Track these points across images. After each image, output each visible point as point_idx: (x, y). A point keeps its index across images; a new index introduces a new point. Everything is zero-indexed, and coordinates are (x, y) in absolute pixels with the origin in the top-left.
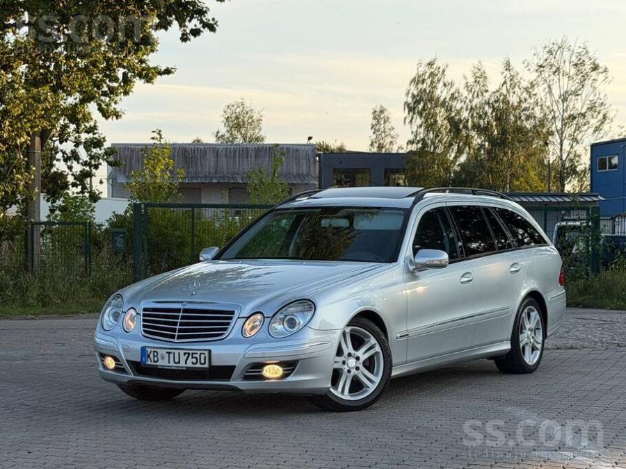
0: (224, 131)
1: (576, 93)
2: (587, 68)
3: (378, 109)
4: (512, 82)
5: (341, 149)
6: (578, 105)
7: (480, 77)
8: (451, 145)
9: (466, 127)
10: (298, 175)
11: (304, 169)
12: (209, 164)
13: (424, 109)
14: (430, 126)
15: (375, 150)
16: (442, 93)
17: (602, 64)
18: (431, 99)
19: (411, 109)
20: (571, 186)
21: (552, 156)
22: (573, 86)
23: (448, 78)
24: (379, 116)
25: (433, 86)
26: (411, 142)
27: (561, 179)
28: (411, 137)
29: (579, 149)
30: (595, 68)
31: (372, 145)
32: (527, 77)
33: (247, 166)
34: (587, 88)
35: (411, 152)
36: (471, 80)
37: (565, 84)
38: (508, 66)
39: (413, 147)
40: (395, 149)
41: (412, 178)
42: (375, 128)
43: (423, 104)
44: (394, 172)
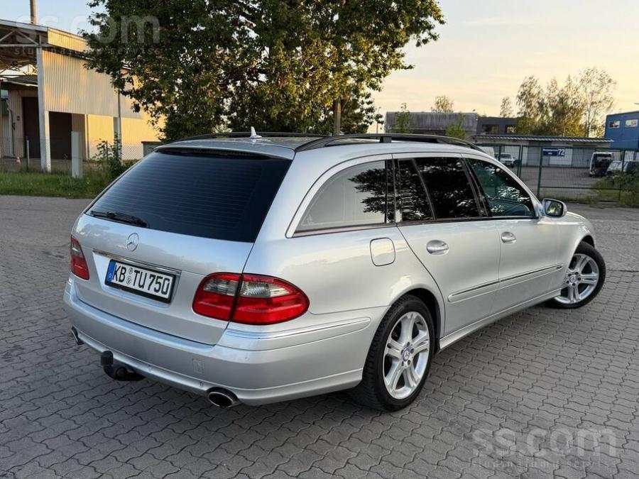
0: (435, 108)
1: (598, 92)
2: (605, 81)
3: (505, 98)
4: (569, 86)
6: (598, 98)
7: (554, 83)
8: (538, 115)
9: (546, 107)
10: (468, 127)
11: (471, 124)
12: (428, 121)
13: (526, 98)
14: (529, 106)
15: (502, 116)
16: (535, 91)
17: (614, 80)
18: (529, 94)
19: (520, 98)
20: (592, 135)
21: (582, 121)
22: (597, 89)
23: (538, 84)
24: (505, 102)
25: (531, 88)
26: (519, 113)
27: (587, 132)
28: (519, 111)
29: (597, 118)
30: (610, 81)
31: (500, 114)
32: (576, 83)
33: (445, 123)
34: (604, 90)
35: (518, 118)
36: (550, 84)
37: (594, 88)
38: (569, 79)
39: (520, 116)
40: (511, 116)
41: (518, 130)
42: (503, 106)
43: (526, 96)
44: (510, 126)
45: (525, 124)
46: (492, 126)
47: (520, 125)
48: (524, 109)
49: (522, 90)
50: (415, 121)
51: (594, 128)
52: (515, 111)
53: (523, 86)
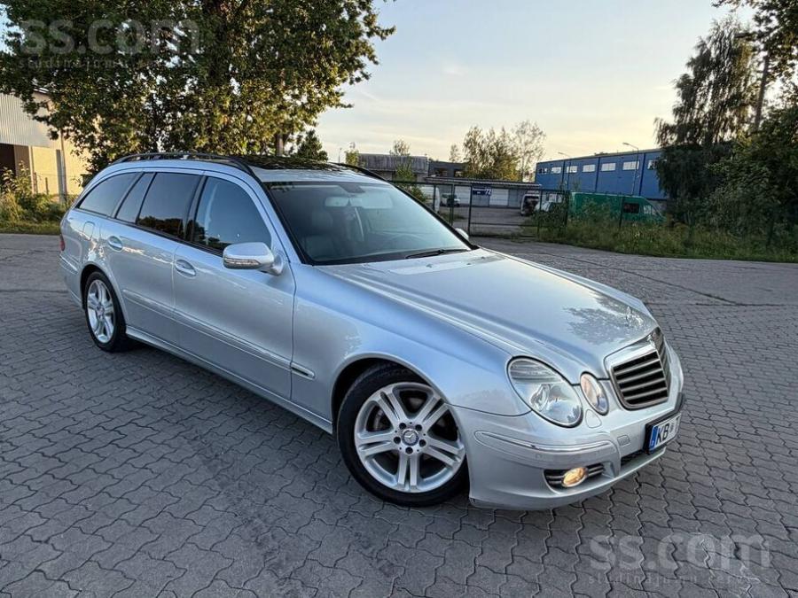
0: (393, 151)
1: (531, 142)
2: (536, 133)
3: (454, 146)
4: (504, 136)
5: (437, 162)
6: (530, 147)
7: (493, 133)
8: (480, 161)
9: (486, 154)
10: (420, 170)
11: (422, 167)
12: (385, 163)
13: (471, 146)
14: (473, 153)
15: (451, 162)
16: (479, 140)
17: (544, 133)
18: (474, 142)
19: (466, 146)
20: (525, 180)
21: (519, 167)
22: (530, 139)
23: (481, 134)
24: (454, 148)
25: (475, 137)
26: (465, 159)
27: (521, 176)
28: (465, 157)
29: (530, 165)
30: (540, 133)
31: (450, 159)
32: (512, 135)
34: (536, 141)
35: (464, 163)
36: (489, 135)
37: (527, 138)
39: (465, 161)
40: (459, 162)
41: (464, 174)
42: (452, 153)
43: (471, 144)
44: (457, 170)
45: (470, 169)
46: (443, 169)
47: (466, 169)
48: (469, 156)
49: (468, 139)
50: (372, 162)
51: (527, 174)
52: (462, 156)
53: (469, 134)
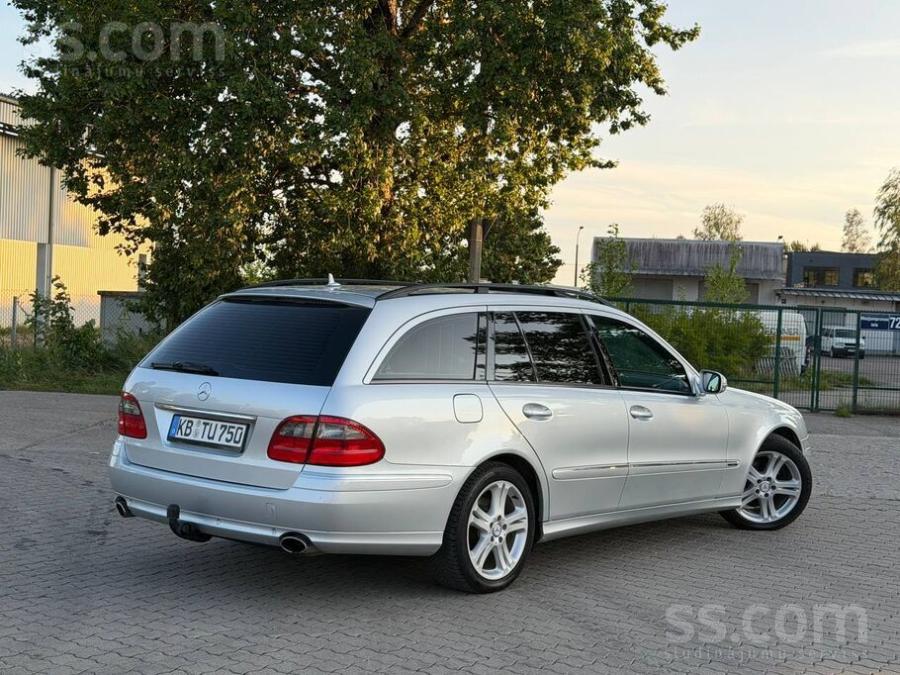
0: (702, 229)
3: (852, 213)
5: (815, 252)
10: (766, 271)
11: (772, 266)
12: (682, 258)
15: (846, 251)
19: (882, 213)
24: (852, 219)
26: (880, 245)
28: (881, 240)
31: (844, 245)
33: (723, 260)
35: (881, 254)
39: (883, 249)
40: (866, 250)
41: (882, 279)
42: (848, 230)
43: (893, 208)
44: (866, 271)
45: (894, 268)
46: (830, 269)
47: (884, 269)
48: (891, 237)
49: (886, 196)
50: (653, 257)
52: (874, 239)
53: (887, 187)
